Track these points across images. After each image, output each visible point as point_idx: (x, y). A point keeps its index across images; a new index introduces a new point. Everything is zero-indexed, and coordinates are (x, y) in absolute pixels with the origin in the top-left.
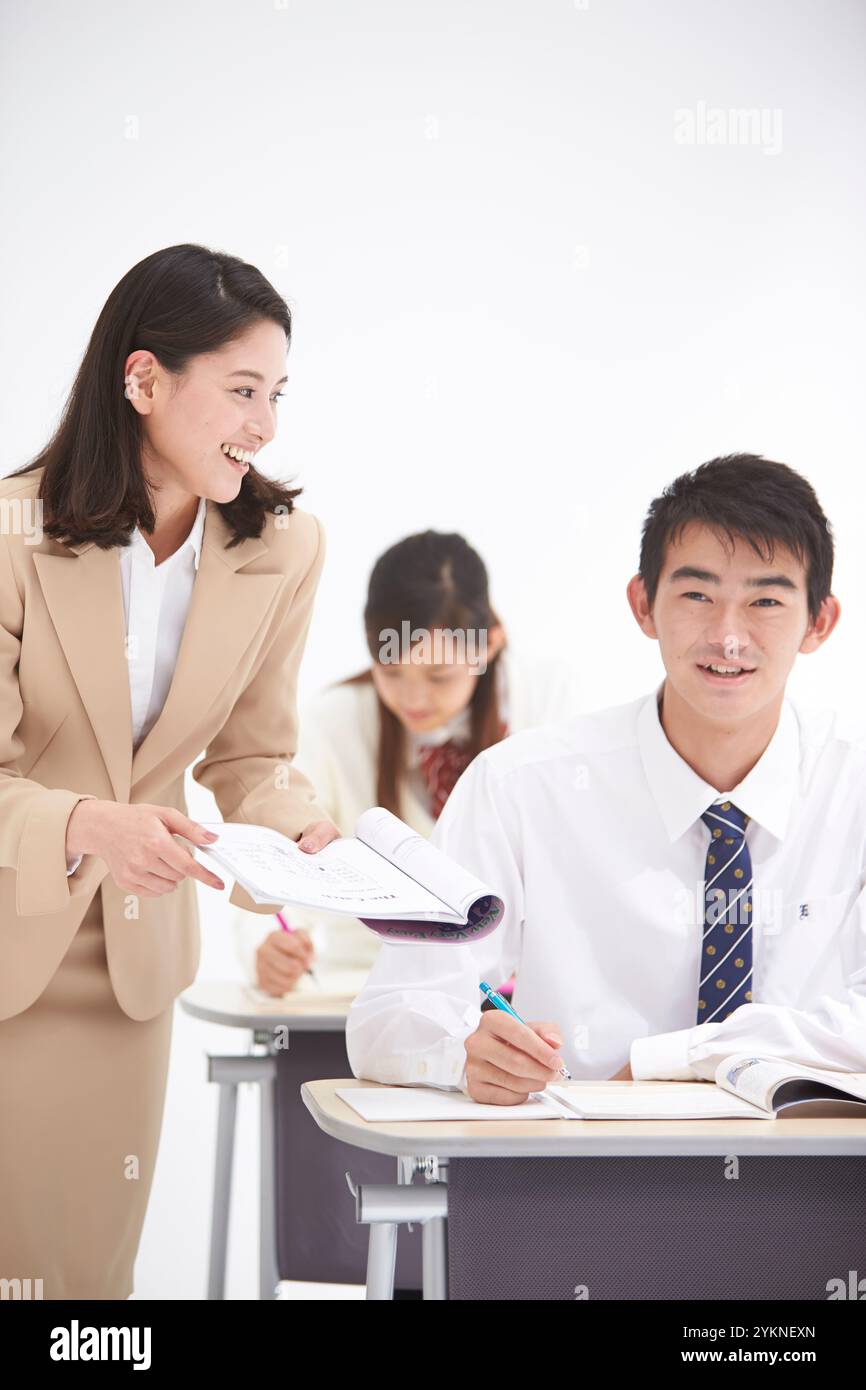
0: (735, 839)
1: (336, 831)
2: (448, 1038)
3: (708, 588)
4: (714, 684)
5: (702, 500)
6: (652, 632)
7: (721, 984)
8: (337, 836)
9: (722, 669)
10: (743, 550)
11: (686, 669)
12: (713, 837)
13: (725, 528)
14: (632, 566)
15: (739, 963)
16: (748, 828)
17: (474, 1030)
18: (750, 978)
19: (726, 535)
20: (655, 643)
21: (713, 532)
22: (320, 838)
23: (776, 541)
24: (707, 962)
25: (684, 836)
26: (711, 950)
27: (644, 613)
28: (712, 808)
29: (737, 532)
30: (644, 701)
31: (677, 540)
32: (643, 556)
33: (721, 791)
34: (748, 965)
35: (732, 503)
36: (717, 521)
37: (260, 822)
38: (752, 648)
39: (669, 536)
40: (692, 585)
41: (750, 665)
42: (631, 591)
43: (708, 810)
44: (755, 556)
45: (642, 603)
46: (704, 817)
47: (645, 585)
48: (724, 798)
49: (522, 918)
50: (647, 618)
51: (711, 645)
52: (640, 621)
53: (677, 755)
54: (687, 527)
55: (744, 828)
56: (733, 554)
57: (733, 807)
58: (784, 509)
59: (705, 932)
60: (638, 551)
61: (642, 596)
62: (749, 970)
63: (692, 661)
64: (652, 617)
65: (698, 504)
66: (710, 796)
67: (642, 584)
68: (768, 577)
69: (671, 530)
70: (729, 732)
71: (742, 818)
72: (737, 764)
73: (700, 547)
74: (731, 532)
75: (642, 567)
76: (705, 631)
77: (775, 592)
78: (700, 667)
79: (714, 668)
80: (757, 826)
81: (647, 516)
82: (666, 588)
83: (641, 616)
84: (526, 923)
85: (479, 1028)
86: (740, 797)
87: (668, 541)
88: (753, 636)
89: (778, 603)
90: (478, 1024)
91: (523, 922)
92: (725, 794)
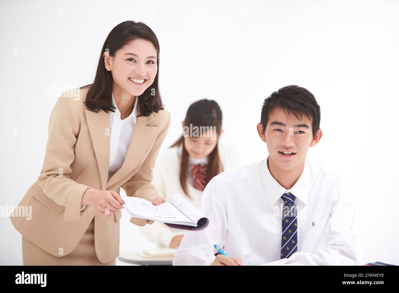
0: (291, 204)
1: (164, 200)
2: (205, 263)
3: (282, 128)
4: (284, 158)
5: (280, 101)
6: (264, 140)
7: (288, 248)
8: (164, 202)
9: (286, 153)
10: (293, 117)
11: (275, 153)
12: (285, 203)
13: (287, 109)
14: (258, 120)
15: (293, 242)
16: (295, 200)
17: (214, 261)
18: (297, 247)
19: (287, 112)
20: (266, 143)
21: (283, 111)
22: (159, 201)
23: (303, 114)
24: (283, 242)
25: (276, 202)
26: (285, 238)
27: (262, 134)
28: (284, 194)
29: (291, 111)
30: (263, 161)
31: (272, 113)
32: (262, 117)
33: (287, 189)
34: (296, 242)
35: (289, 102)
36: (285, 108)
37: (141, 197)
38: (295, 147)
39: (270, 111)
40: (277, 127)
41: (294, 152)
42: (258, 127)
43: (283, 195)
44: (296, 118)
45: (261, 131)
46: (282, 197)
47: (263, 126)
48: (288, 191)
49: (227, 229)
50: (263, 136)
51: (283, 145)
52: (261, 137)
53: (273, 178)
54: (276, 109)
55: (294, 201)
56: (290, 118)
57: (291, 194)
58: (305, 104)
59: (283, 232)
60: (260, 115)
61: (261, 129)
62: (296, 244)
63: (277, 150)
64: (264, 136)
65: (279, 102)
66: (284, 191)
67: (261, 125)
68: (300, 124)
69: (270, 109)
70: (289, 172)
71: (293, 197)
72: (292, 181)
73: (279, 115)
74: (289, 111)
75: (261, 120)
76: (281, 141)
77: (303, 129)
78: (279, 152)
79: (283, 152)
80: (298, 199)
81: (263, 105)
82: (269, 127)
83: (261, 135)
84: (228, 231)
85: (215, 260)
86: (293, 191)
87: (269, 113)
88: (295, 143)
89: (304, 132)
90: (215, 259)
91: (227, 230)
92: (288, 190)
